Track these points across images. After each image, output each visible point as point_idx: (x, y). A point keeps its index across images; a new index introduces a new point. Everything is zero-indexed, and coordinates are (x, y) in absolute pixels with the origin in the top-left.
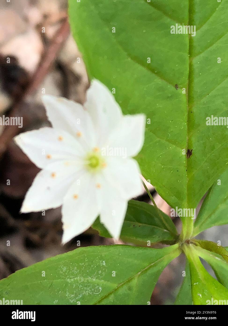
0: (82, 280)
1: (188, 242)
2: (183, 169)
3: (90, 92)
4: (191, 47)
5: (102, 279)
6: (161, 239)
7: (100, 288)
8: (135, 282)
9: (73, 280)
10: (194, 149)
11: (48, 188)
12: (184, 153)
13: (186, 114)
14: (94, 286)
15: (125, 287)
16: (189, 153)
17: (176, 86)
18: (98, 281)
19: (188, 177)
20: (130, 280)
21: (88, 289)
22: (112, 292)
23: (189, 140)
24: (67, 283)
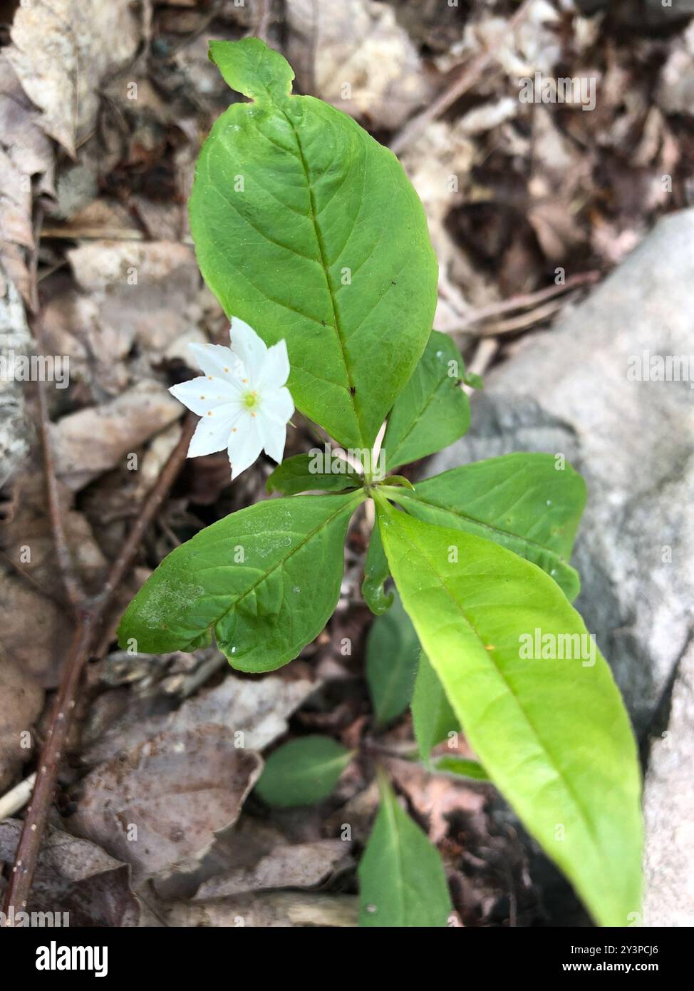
0: (270, 533)
1: (373, 486)
2: (350, 408)
3: (232, 331)
4: (329, 282)
5: (289, 531)
6: (344, 487)
7: (289, 539)
8: (325, 530)
9: (259, 534)
10: (357, 386)
11: (211, 434)
12: (345, 392)
13: (340, 350)
14: (283, 538)
15: (316, 536)
16: (353, 391)
17: (323, 323)
18: (285, 532)
19: (358, 417)
20: (319, 528)
21: (277, 541)
22: (304, 543)
23: (350, 377)
24: (254, 538)
